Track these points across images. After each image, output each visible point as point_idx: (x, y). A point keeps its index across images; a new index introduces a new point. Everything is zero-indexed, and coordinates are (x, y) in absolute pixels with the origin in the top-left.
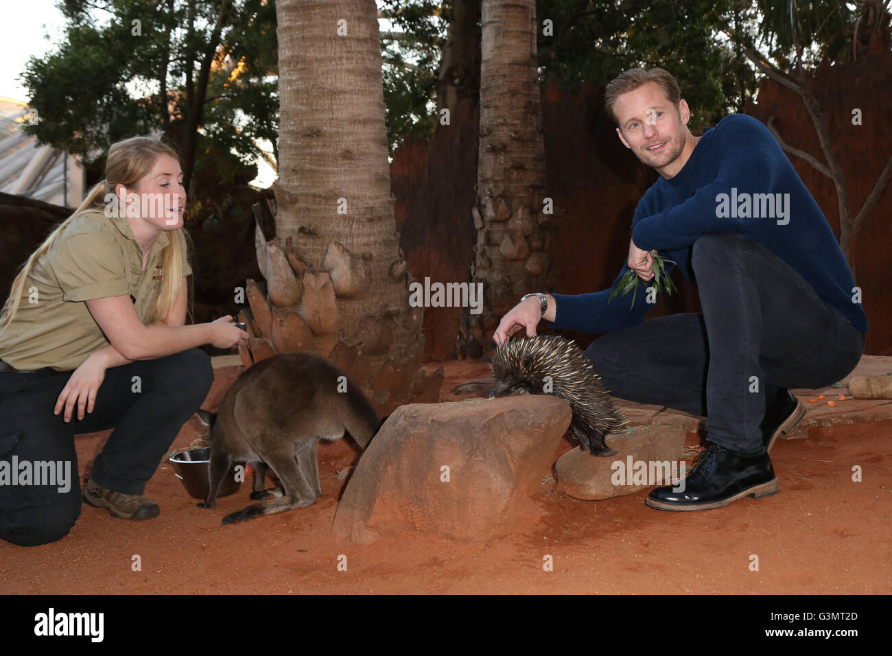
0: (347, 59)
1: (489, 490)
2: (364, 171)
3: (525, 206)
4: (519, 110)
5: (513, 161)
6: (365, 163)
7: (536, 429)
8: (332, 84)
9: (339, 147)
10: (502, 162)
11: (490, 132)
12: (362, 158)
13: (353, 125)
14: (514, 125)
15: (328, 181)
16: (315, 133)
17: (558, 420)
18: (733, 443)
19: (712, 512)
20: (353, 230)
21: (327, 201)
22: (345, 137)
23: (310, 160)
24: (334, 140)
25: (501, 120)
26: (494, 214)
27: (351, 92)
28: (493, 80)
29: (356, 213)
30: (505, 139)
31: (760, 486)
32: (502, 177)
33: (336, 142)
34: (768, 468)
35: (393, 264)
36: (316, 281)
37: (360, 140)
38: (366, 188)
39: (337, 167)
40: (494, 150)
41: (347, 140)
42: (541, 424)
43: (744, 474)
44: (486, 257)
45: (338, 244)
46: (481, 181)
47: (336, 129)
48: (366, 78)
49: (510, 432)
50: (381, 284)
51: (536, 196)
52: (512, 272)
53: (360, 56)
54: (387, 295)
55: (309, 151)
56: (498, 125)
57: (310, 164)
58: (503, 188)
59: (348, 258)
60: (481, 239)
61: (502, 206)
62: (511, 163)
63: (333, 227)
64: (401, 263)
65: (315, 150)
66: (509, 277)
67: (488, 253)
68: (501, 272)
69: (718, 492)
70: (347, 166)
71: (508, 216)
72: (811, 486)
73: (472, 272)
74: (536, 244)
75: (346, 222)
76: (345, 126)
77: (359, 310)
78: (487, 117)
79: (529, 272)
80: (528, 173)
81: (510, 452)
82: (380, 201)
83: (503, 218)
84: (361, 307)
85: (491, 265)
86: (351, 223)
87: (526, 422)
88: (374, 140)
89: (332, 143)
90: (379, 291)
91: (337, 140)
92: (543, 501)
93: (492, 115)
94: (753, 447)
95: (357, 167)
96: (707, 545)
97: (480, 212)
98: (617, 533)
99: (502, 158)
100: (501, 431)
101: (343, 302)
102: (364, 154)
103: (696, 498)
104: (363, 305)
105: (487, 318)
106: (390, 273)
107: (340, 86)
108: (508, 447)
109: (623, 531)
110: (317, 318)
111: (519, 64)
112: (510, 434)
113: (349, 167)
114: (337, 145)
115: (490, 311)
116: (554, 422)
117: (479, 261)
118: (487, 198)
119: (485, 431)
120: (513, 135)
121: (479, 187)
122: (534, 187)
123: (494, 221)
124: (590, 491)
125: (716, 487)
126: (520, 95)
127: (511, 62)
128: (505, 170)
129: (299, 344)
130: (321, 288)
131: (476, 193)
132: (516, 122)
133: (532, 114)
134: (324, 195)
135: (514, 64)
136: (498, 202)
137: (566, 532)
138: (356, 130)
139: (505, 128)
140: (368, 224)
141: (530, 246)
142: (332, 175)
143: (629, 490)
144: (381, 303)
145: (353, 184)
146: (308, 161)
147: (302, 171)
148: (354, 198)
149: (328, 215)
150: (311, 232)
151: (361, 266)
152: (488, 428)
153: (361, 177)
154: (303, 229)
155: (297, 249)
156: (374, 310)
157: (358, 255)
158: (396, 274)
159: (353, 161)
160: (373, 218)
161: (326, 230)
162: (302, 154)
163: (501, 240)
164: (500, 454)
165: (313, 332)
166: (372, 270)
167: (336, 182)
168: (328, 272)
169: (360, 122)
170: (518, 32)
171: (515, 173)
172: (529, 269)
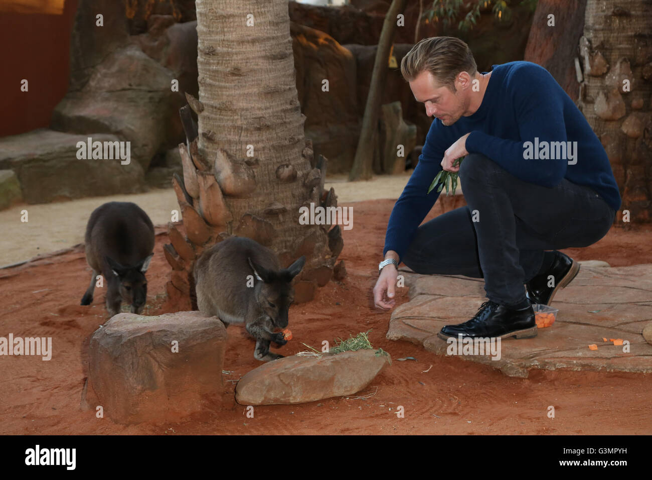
2: (252, 85)
3: (624, 60)
5: (615, 7)
6: (253, 79)
8: (223, 9)
9: (229, 65)
10: (604, 8)
12: (249, 74)
13: (241, 44)
15: (222, 95)
16: (212, 52)
20: (241, 138)
21: (221, 112)
22: (235, 57)
23: (210, 75)
24: (225, 59)
26: (591, 68)
29: (245, 123)
33: (226, 60)
35: (279, 168)
36: (204, 182)
37: (248, 58)
38: (254, 101)
39: (228, 83)
41: (236, 58)
45: (223, 151)
47: (227, 49)
50: (268, 185)
51: (641, 48)
54: (274, 195)
55: (208, 68)
57: (210, 79)
58: (602, 38)
59: (230, 164)
62: (612, 10)
63: (226, 135)
64: (287, 166)
65: (212, 67)
70: (237, 81)
71: (605, 70)
74: (637, 102)
75: (236, 130)
76: (234, 47)
77: (245, 207)
79: (625, 134)
80: (634, 20)
82: (270, 111)
83: (600, 73)
84: (247, 205)
86: (240, 131)
88: (266, 57)
89: (224, 62)
90: (265, 191)
91: (227, 59)
95: (245, 82)
97: (581, 64)
99: (604, 4)
101: (232, 200)
102: (251, 71)
104: (249, 203)
106: (278, 177)
107: (230, 10)
110: (209, 213)
113: (239, 82)
114: (227, 64)
123: (593, 76)
128: (607, 17)
129: (197, 233)
130: (208, 188)
134: (218, 106)
136: (594, 54)
138: (244, 50)
140: (257, 132)
142: (224, 90)
144: (266, 201)
145: (242, 98)
146: (208, 76)
147: (205, 84)
148: (243, 110)
149: (222, 124)
150: (209, 138)
151: (244, 170)
152: (132, 342)
153: (250, 91)
154: (204, 135)
155: (202, 151)
156: (259, 208)
157: (244, 160)
158: (282, 176)
159: (241, 77)
160: (261, 127)
161: (220, 136)
162: (205, 69)
163: (597, 97)
164: (138, 363)
165: (208, 223)
166: (256, 174)
167: (228, 96)
168: (213, 175)
169: (248, 42)
171: (617, 21)
172: (625, 131)
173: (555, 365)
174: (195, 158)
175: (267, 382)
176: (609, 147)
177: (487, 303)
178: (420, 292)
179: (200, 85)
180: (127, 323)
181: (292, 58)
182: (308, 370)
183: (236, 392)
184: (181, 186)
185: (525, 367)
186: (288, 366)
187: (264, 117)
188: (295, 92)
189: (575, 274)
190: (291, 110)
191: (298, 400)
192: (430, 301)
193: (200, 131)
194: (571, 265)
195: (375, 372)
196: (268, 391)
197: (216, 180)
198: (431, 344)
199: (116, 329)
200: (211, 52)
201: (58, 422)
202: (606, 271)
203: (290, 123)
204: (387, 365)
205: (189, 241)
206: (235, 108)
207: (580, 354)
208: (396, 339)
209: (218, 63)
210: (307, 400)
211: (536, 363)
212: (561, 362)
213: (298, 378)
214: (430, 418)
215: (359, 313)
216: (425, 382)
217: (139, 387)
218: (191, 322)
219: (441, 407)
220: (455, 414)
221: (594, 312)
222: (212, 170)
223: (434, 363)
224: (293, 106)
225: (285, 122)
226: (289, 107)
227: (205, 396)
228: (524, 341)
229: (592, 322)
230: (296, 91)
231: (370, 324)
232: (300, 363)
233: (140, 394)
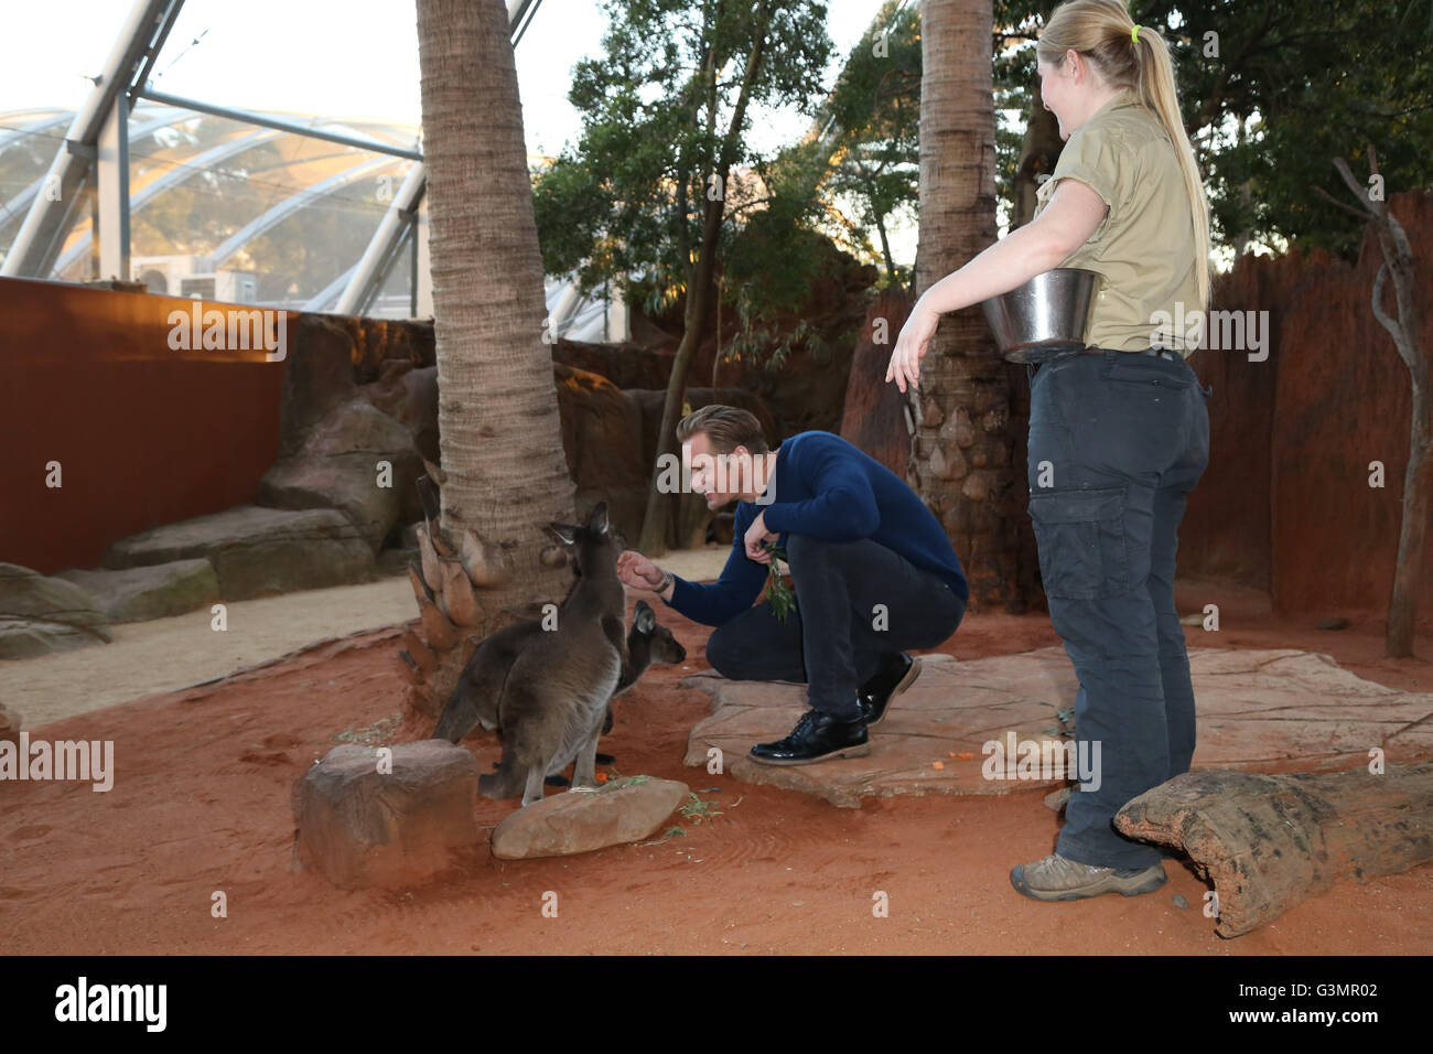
0: (485, 327)
2: (509, 448)
3: (961, 408)
5: (948, 345)
6: (509, 440)
8: (470, 356)
9: (478, 424)
12: (503, 434)
13: (493, 398)
15: (470, 461)
16: (457, 408)
20: (495, 514)
21: (469, 482)
22: (485, 414)
23: (454, 437)
24: (473, 416)
26: (922, 418)
27: (491, 363)
28: (927, 235)
29: (499, 495)
32: (933, 369)
33: (475, 418)
35: (543, 551)
36: (448, 571)
37: (502, 415)
38: (511, 467)
39: (477, 446)
41: (487, 416)
44: (914, 474)
45: (472, 531)
47: (475, 404)
48: (509, 345)
50: (530, 572)
51: (980, 394)
52: (944, 497)
53: (500, 322)
54: (538, 584)
55: (452, 428)
57: (454, 441)
58: (934, 383)
59: (481, 547)
60: (913, 449)
61: (932, 407)
62: (944, 349)
63: (475, 511)
65: (457, 427)
67: (918, 468)
68: (930, 497)
70: (487, 445)
71: (940, 420)
74: (978, 458)
75: (488, 505)
76: (484, 401)
77: (501, 601)
79: (967, 497)
80: (970, 361)
82: (531, 479)
83: (934, 423)
84: (503, 599)
86: (493, 506)
88: (524, 413)
89: (472, 420)
90: (526, 580)
91: (476, 416)
95: (499, 445)
97: (912, 413)
101: (484, 593)
102: (507, 430)
104: (506, 596)
106: (542, 562)
107: (479, 357)
110: (455, 609)
111: (959, 213)
112: (386, 790)
113: (490, 445)
114: (475, 422)
118: (916, 395)
119: (352, 787)
122: (977, 380)
123: (927, 427)
126: (959, 255)
127: (948, 210)
128: (938, 358)
129: (440, 636)
130: (454, 579)
134: (465, 475)
135: (952, 212)
136: (926, 401)
138: (497, 405)
140: (514, 506)
141: (969, 461)
142: (473, 454)
144: (528, 593)
145: (495, 464)
146: (452, 438)
147: (448, 449)
148: (496, 479)
149: (470, 497)
150: (454, 515)
151: (497, 555)
152: (356, 783)
153: (505, 455)
154: (448, 511)
155: (445, 531)
156: (519, 602)
157: (498, 542)
158: (547, 561)
159: (494, 439)
160: (520, 499)
161: (468, 513)
162: (447, 430)
163: (932, 453)
164: (365, 810)
165: (454, 623)
166: (514, 559)
167: (477, 462)
168: (459, 562)
169: (502, 394)
170: (957, 167)
171: (950, 363)
172: (967, 493)
173: (892, 790)
174: (436, 541)
175: (531, 829)
176: (949, 512)
177: (808, 714)
178: (726, 701)
179: (441, 449)
180: (349, 759)
181: (558, 412)
182: (585, 811)
183: (492, 843)
184: (419, 577)
185: (857, 795)
186: (559, 806)
187: (523, 488)
188: (562, 455)
189: (917, 674)
190: (558, 478)
191: (572, 850)
192: (738, 714)
193: (443, 506)
194: (910, 665)
195: (670, 809)
196: (534, 840)
197: (463, 568)
198: (740, 770)
199: (335, 766)
200: (455, 409)
201: (263, 889)
202: (952, 667)
203: (557, 493)
204: (685, 801)
205: (430, 647)
206: (486, 476)
207: (923, 775)
208: (695, 765)
209: (464, 422)
210: (584, 849)
211: (870, 789)
212: (900, 786)
213: (572, 821)
214: (740, 866)
215: (649, 733)
216: (734, 820)
217: (367, 842)
218: (433, 754)
219: (754, 851)
220: (770, 859)
221: (939, 720)
222: (459, 555)
223: (744, 793)
224: (560, 473)
225: (550, 493)
226: (555, 473)
227: (451, 850)
228: (855, 761)
229: (937, 733)
230: (564, 454)
231: (663, 746)
232: (574, 802)
233: (368, 850)
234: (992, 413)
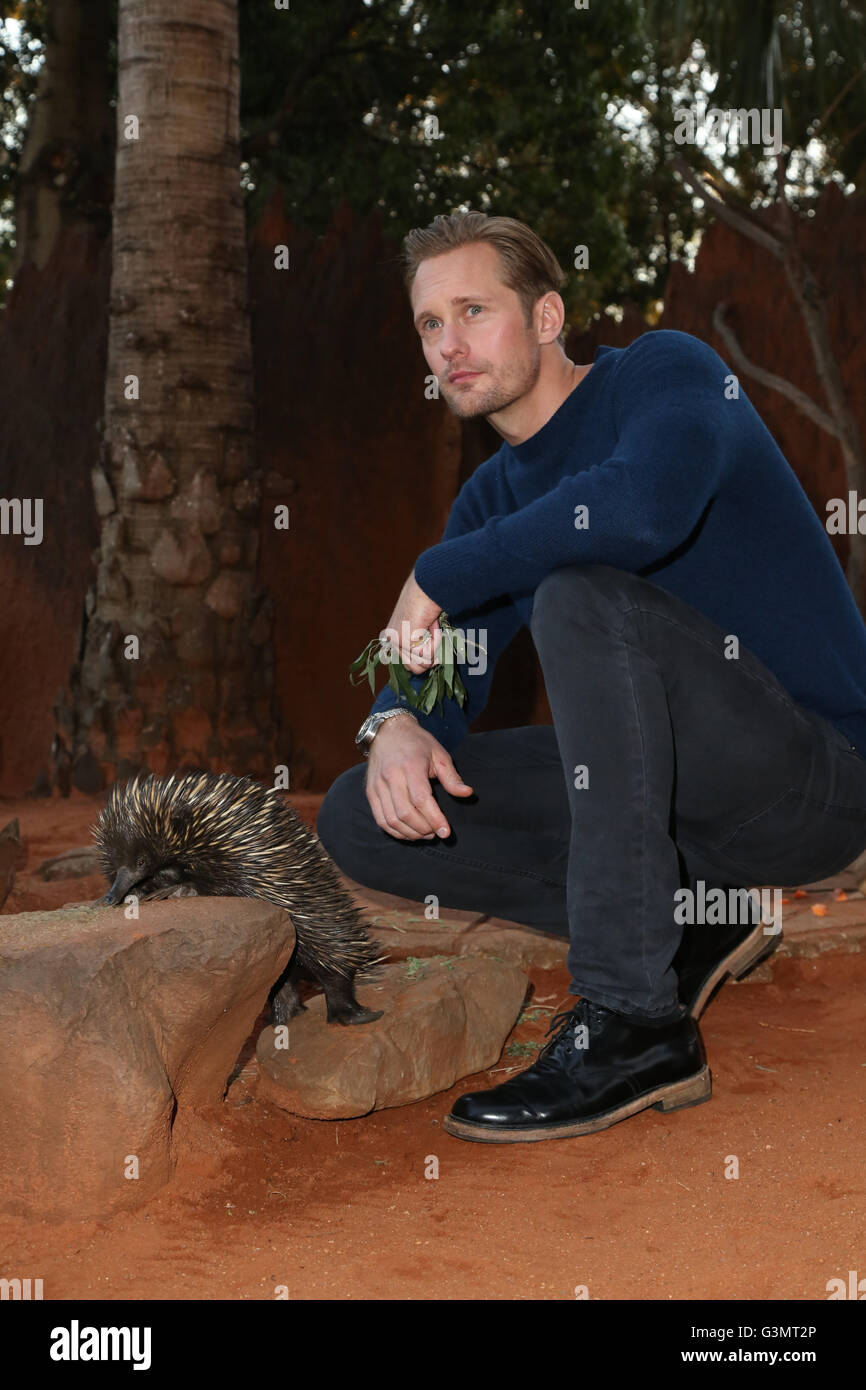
1: (113, 1106)
3: (208, 471)
4: (198, 262)
5: (184, 372)
7: (217, 972)
10: (160, 372)
11: (133, 305)
14: (186, 293)
17: (264, 951)
18: (621, 998)
19: (577, 1142)
25: (158, 281)
26: (139, 485)
28: (142, 190)
30: (167, 324)
31: (673, 1087)
32: (157, 407)
34: (691, 1048)
40: (141, 345)
42: (229, 959)
43: (642, 1063)
44: (120, 578)
46: (113, 412)
49: (161, 979)
51: (232, 451)
52: (177, 610)
56: (152, 291)
58: (159, 430)
60: (110, 537)
61: (158, 469)
62: (178, 377)
66: (169, 620)
67: (124, 568)
68: (152, 611)
69: (590, 1100)
71: (169, 490)
72: (775, 1085)
73: (89, 607)
74: (230, 552)
78: (127, 272)
79: (214, 613)
80: (217, 399)
81: (161, 1020)
85: (130, 593)
87: (198, 958)
92: (228, 1124)
93: (139, 268)
94: (662, 1006)
96: (565, 1217)
97: (109, 479)
98: (381, 1192)
99: (159, 364)
100: (142, 977)
103: (543, 1115)
105: (118, 708)
108: (157, 1011)
109: (394, 1186)
111: (200, 160)
112: (161, 982)
115: (126, 691)
116: (257, 955)
117: (104, 584)
118: (126, 449)
119: (108, 977)
120: (185, 315)
121: (108, 423)
122: (227, 429)
123: (141, 500)
124: (328, 1101)
125: (587, 1091)
126: (201, 228)
127: (182, 153)
128: (168, 390)
131: (101, 437)
132: (193, 287)
133: (227, 271)
135: (190, 158)
136: (149, 458)
137: (273, 1191)
139: (167, 299)
141: (216, 557)
143: (410, 1096)
163: (154, 542)
170: (199, 86)
171: (186, 400)
172: (213, 605)
176: (187, 635)
191: (426, 1092)
196: (381, 1070)
210: (437, 1088)
234: (246, 483)
